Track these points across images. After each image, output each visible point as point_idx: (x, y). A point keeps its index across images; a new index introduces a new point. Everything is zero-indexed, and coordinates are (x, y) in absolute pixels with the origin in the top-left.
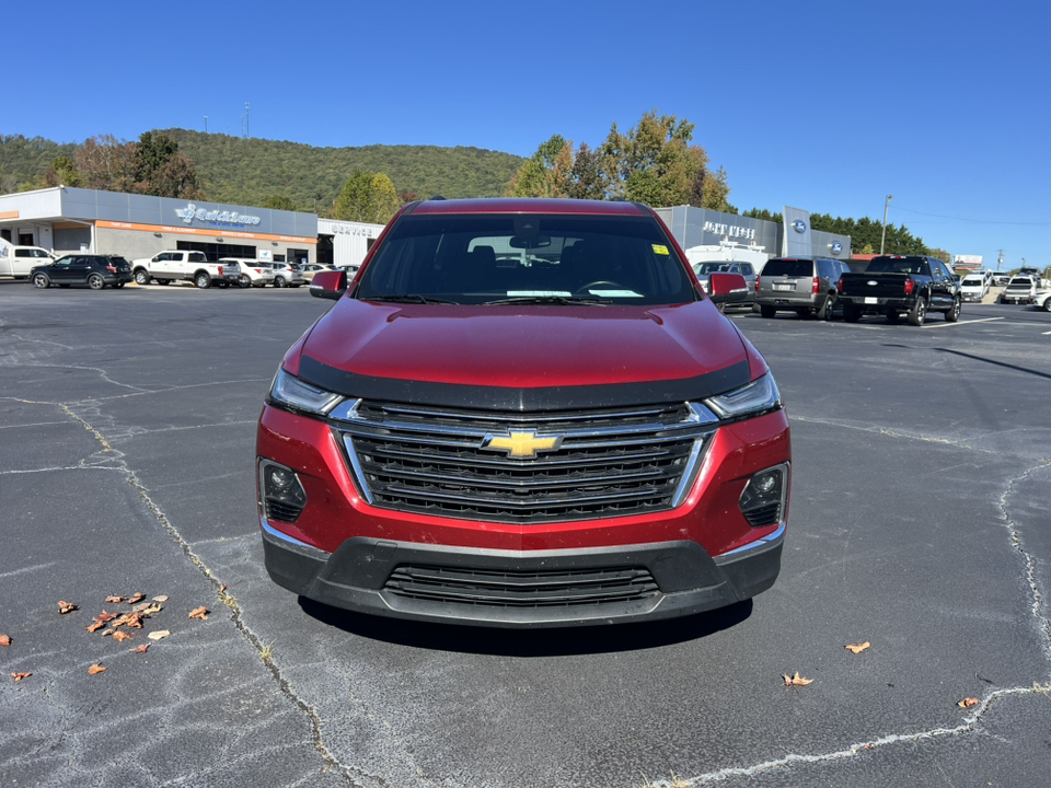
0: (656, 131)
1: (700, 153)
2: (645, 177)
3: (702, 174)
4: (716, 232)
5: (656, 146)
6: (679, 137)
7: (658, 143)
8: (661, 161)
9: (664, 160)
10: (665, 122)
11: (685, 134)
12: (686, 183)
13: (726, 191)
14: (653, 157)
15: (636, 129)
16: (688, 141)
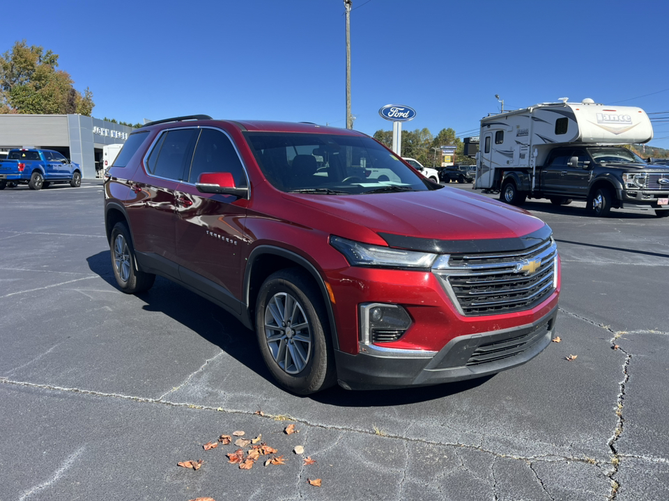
0: (30, 56)
1: (66, 76)
2: (25, 89)
3: (73, 93)
4: (102, 134)
5: (30, 67)
6: (48, 63)
7: (32, 65)
8: (36, 80)
9: (39, 79)
10: (34, 51)
11: (52, 61)
12: (61, 97)
13: (94, 106)
14: (29, 75)
15: (11, 52)
16: (55, 67)
